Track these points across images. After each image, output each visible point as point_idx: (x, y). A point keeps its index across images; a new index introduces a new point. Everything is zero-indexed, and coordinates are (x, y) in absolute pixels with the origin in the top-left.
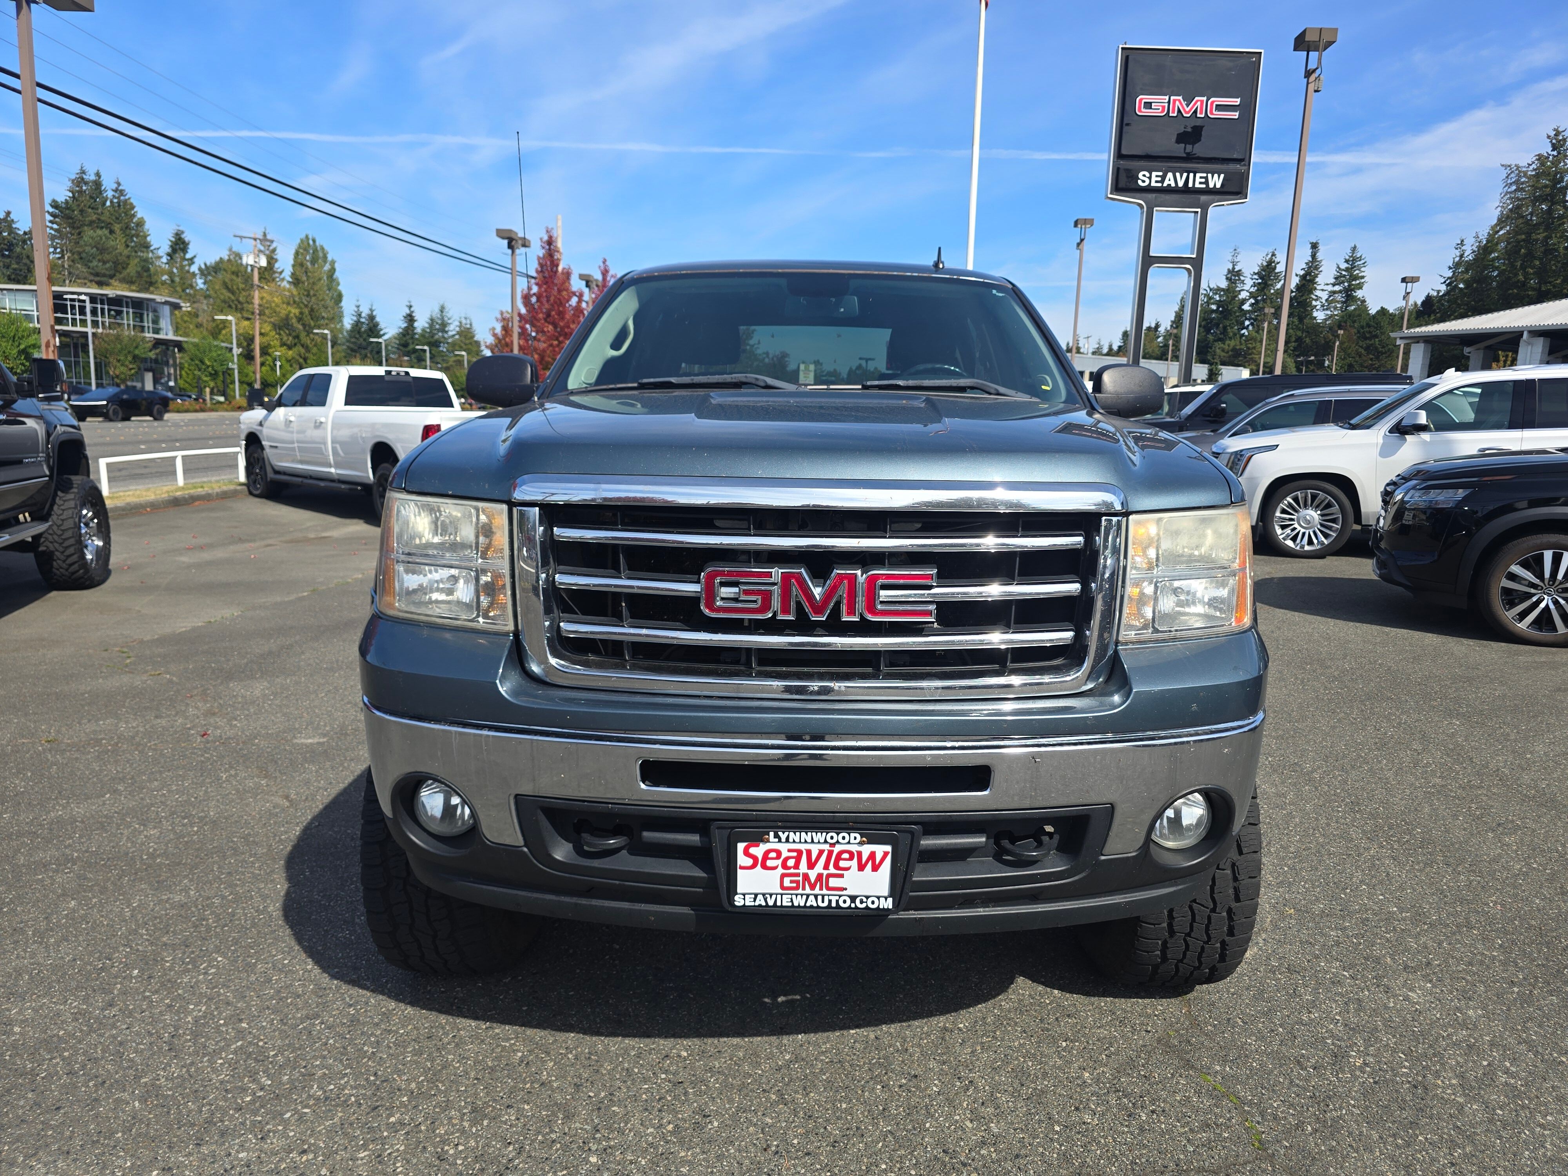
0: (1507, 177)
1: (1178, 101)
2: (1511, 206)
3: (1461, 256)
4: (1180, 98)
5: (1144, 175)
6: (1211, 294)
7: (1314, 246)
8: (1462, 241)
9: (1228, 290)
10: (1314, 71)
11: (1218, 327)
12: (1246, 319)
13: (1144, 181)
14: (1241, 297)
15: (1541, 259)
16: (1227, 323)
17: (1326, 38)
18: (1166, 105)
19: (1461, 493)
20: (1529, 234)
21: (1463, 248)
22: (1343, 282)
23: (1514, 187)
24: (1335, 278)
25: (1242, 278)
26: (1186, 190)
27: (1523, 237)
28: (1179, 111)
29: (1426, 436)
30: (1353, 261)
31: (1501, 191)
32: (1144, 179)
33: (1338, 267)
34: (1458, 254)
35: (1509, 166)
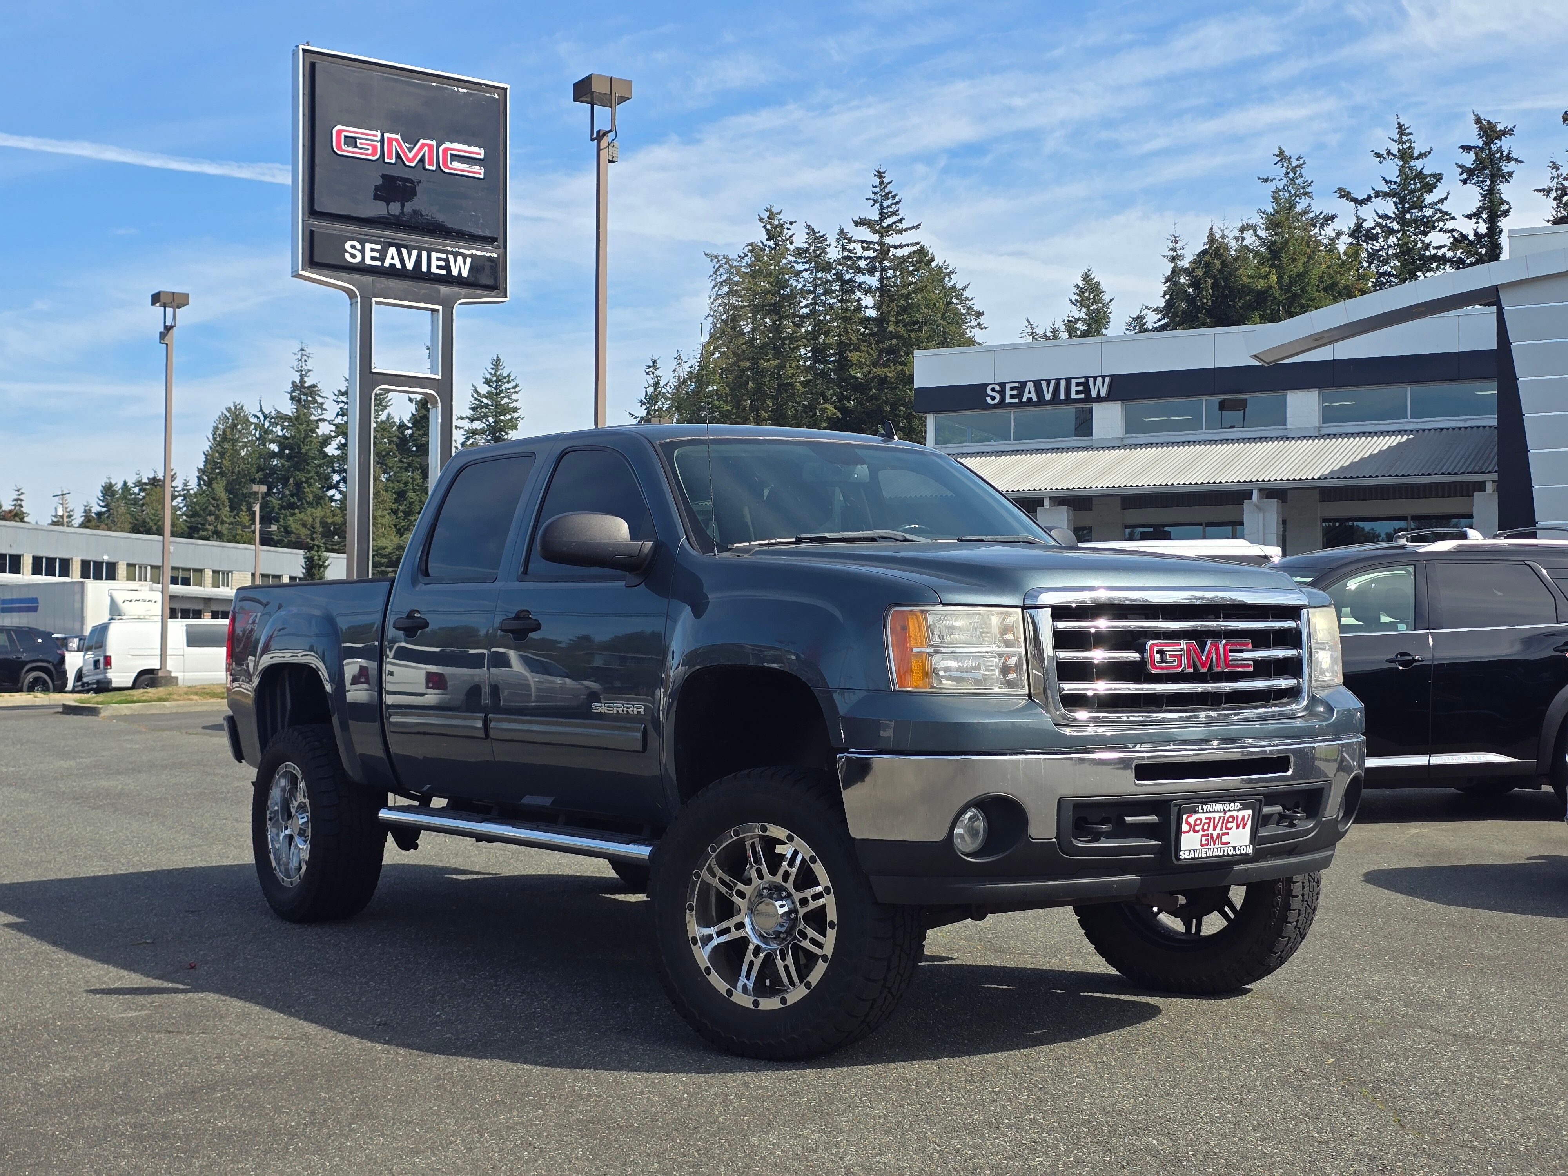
0: (715, 273)
1: (395, 140)
2: (724, 317)
3: (656, 385)
4: (398, 137)
5: (353, 247)
6: (267, 425)
8: (654, 362)
9: (297, 418)
10: (606, 134)
11: (285, 484)
12: (334, 471)
13: (353, 256)
14: (320, 432)
15: (774, 398)
16: (302, 476)
17: (618, 91)
18: (379, 144)
20: (755, 361)
21: (657, 373)
22: (486, 416)
23: (726, 289)
24: (473, 409)
25: (319, 399)
26: (417, 275)
27: (748, 364)
28: (398, 156)
31: (709, 292)
32: (353, 251)
33: (476, 391)
34: (651, 382)
35: (716, 257)
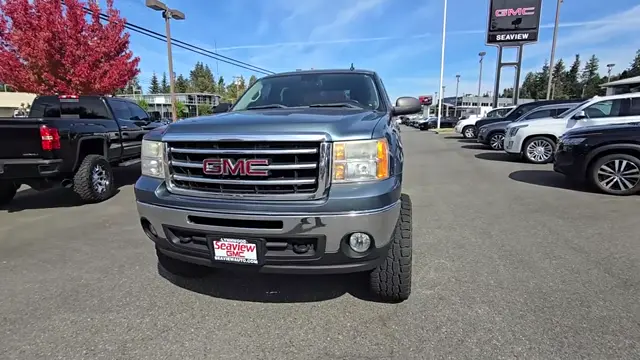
1: (511, 11)
4: (512, 9)
6: (537, 75)
7: (577, 56)
9: (543, 73)
14: (548, 75)
16: (543, 85)
18: (507, 12)
19: (583, 139)
22: (589, 68)
24: (586, 67)
25: (549, 69)
26: (514, 40)
28: (511, 14)
29: (585, 120)
30: (593, 60)
32: (498, 38)
33: (587, 63)
